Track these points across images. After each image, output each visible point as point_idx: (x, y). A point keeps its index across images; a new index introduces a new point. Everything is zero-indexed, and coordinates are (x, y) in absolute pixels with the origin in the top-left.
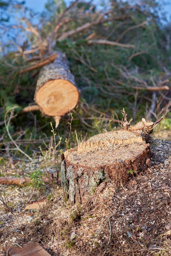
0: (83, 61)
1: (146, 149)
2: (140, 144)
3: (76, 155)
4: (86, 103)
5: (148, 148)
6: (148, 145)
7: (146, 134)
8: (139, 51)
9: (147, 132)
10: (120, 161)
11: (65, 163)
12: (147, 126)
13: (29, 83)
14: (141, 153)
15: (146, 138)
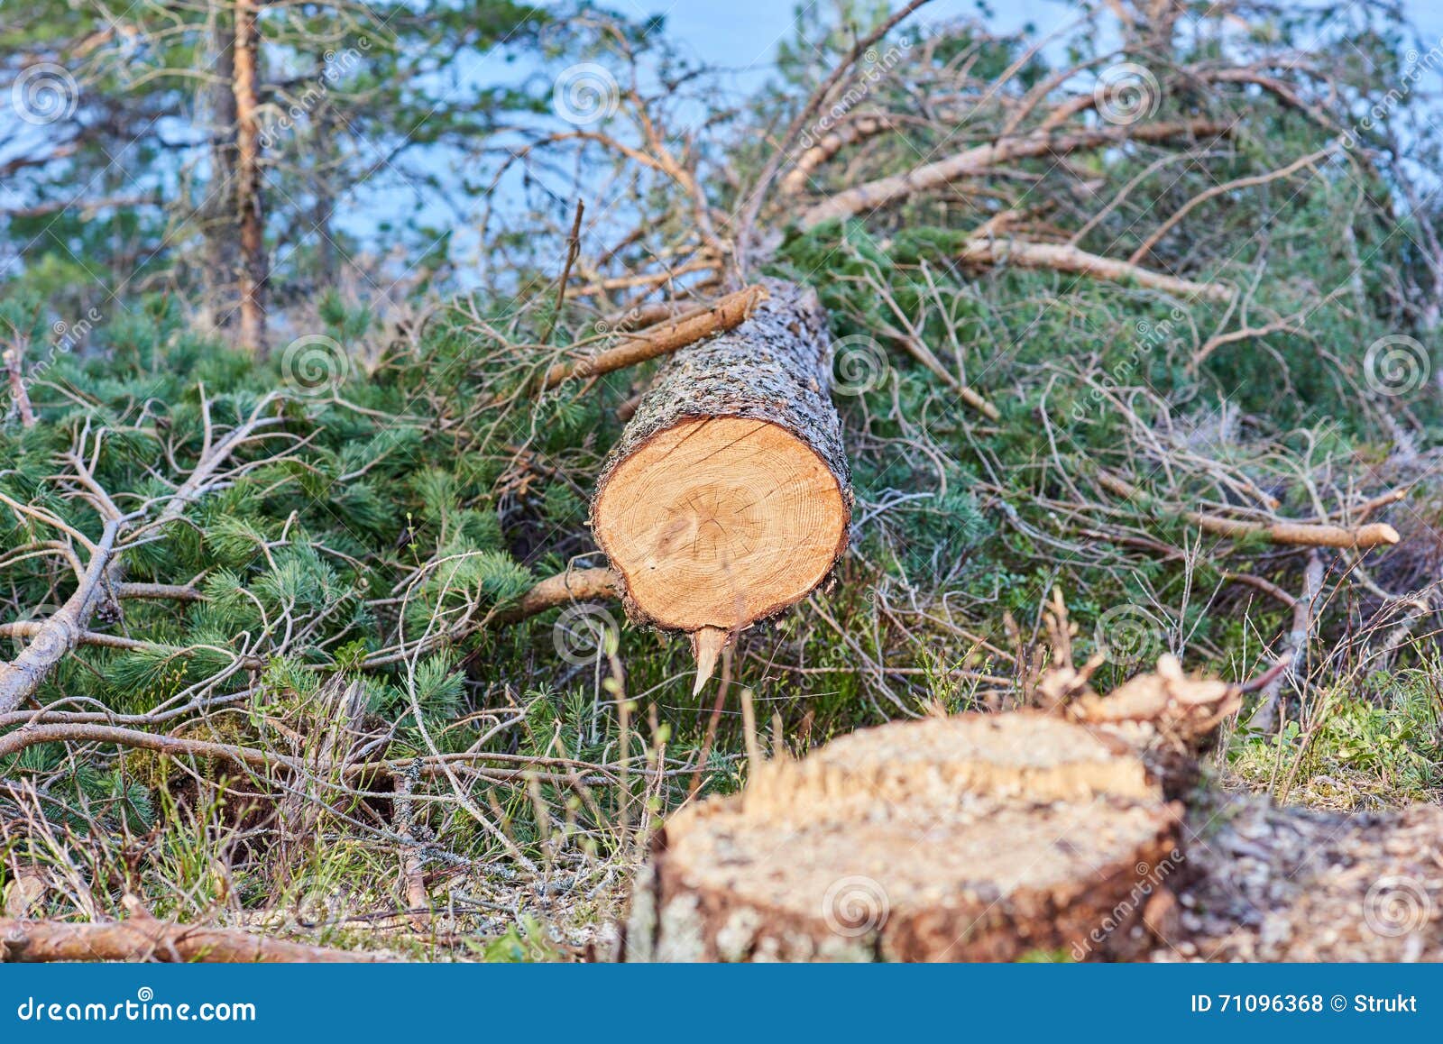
0: (922, 351)
1: (1160, 837)
2: (1124, 803)
3: (728, 837)
4: (904, 583)
5: (1174, 831)
6: (1176, 811)
7: (1176, 754)
8: (1253, 319)
9: (1185, 742)
10: (986, 892)
11: (658, 876)
12: (1185, 706)
13: (589, 439)
14: (1123, 855)
15: (1172, 774)
